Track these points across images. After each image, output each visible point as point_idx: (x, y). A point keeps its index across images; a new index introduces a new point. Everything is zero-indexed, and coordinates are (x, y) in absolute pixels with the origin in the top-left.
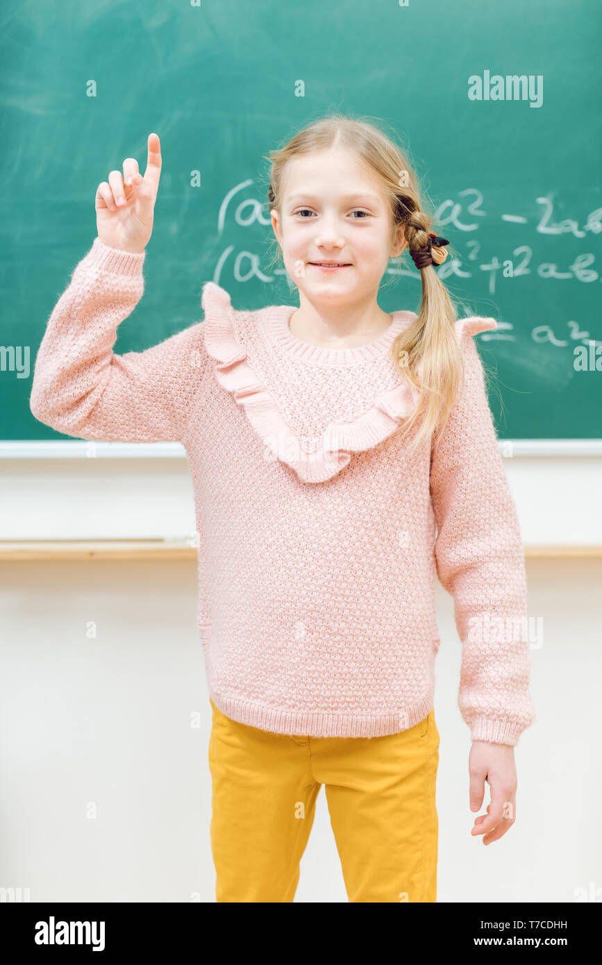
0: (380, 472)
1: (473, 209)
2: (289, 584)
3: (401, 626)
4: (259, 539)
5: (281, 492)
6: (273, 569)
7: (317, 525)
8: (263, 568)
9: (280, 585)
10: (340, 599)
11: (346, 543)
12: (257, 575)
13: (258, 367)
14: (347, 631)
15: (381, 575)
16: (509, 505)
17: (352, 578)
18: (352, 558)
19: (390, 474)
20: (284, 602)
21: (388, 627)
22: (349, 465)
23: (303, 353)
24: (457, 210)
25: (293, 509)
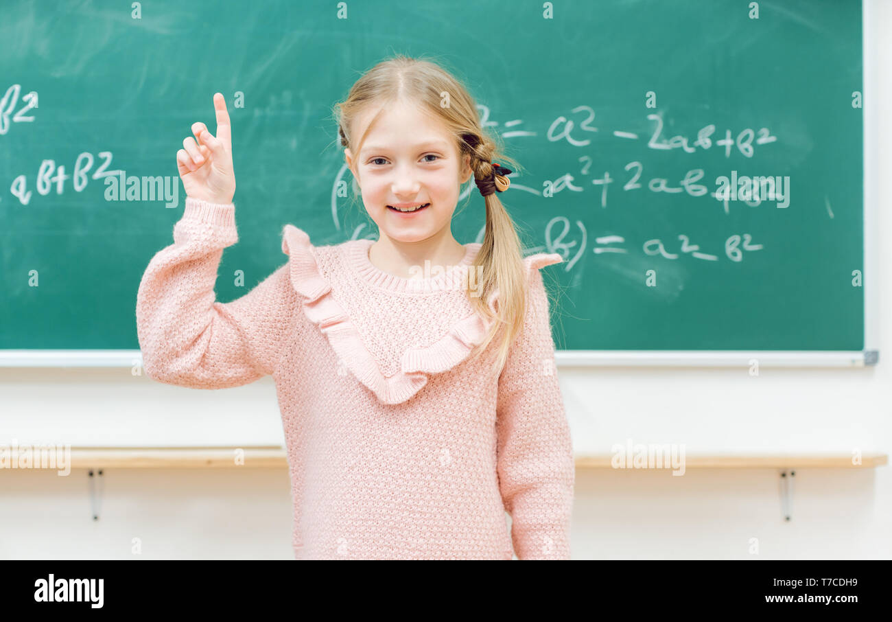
0: (453, 394)
1: (584, 125)
2: (370, 503)
3: (475, 540)
4: (342, 462)
5: (361, 416)
6: (355, 489)
7: (395, 447)
8: (345, 489)
9: (363, 504)
10: (418, 516)
11: (422, 463)
12: (339, 495)
13: (342, 299)
14: (425, 546)
15: (456, 492)
16: (565, 430)
17: (429, 496)
18: (429, 477)
19: (463, 396)
20: (366, 520)
21: (463, 541)
22: (425, 388)
23: (382, 284)
24: (570, 126)
25: (373, 432)
